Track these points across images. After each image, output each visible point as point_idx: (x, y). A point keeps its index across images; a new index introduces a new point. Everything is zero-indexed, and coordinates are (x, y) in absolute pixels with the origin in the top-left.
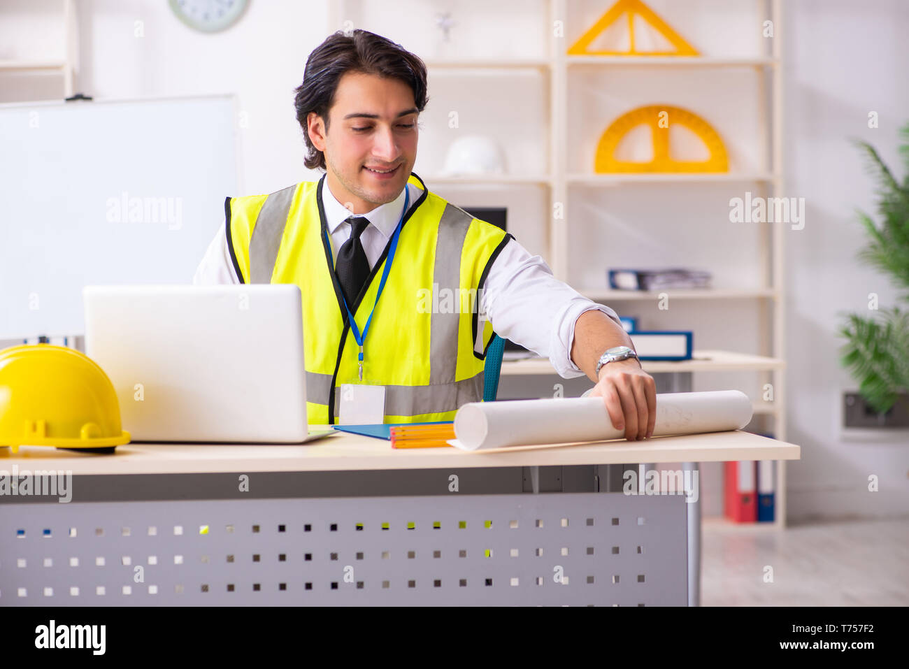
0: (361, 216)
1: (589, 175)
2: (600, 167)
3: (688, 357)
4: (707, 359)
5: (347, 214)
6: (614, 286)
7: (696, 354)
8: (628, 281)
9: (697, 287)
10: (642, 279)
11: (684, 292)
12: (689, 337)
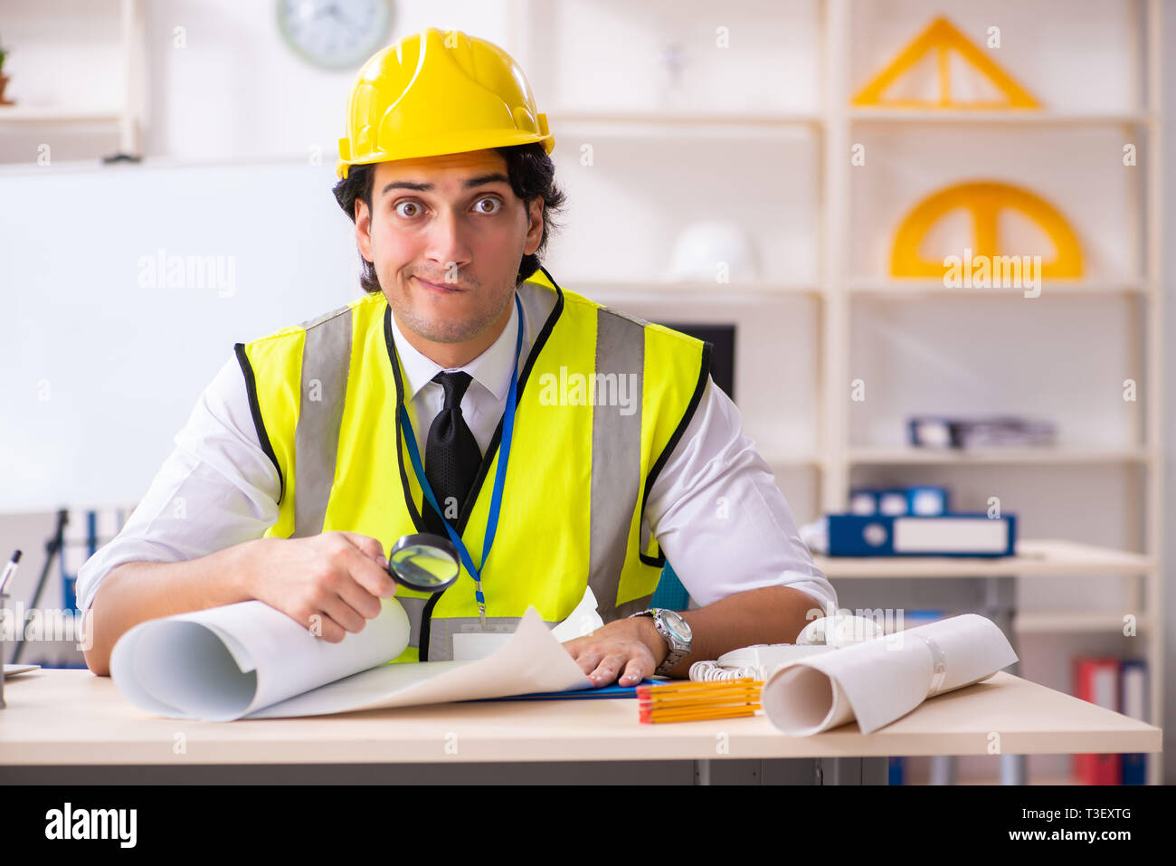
0: (459, 370)
1: (880, 279)
2: (898, 269)
3: (1010, 552)
4: (1039, 557)
5: (435, 370)
6: (916, 441)
7: (1023, 547)
8: (936, 435)
9: (1036, 443)
10: (957, 433)
11: (1013, 451)
12: (1011, 522)
